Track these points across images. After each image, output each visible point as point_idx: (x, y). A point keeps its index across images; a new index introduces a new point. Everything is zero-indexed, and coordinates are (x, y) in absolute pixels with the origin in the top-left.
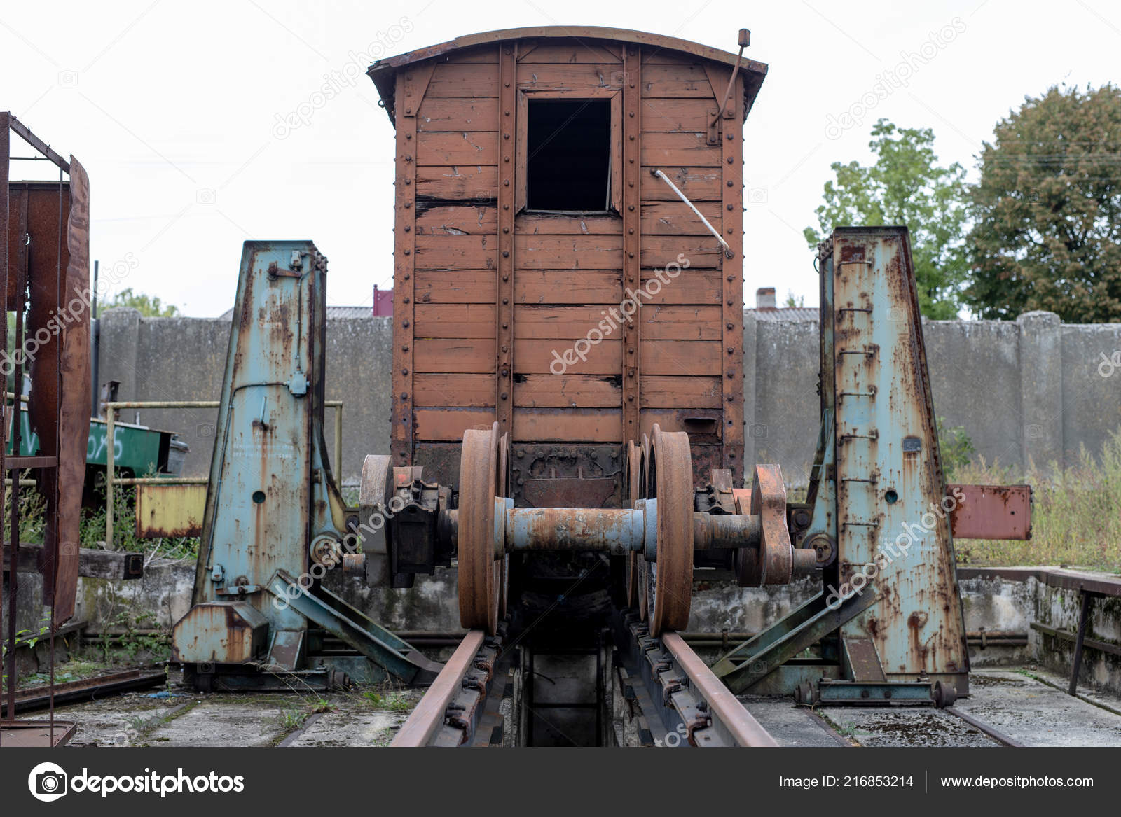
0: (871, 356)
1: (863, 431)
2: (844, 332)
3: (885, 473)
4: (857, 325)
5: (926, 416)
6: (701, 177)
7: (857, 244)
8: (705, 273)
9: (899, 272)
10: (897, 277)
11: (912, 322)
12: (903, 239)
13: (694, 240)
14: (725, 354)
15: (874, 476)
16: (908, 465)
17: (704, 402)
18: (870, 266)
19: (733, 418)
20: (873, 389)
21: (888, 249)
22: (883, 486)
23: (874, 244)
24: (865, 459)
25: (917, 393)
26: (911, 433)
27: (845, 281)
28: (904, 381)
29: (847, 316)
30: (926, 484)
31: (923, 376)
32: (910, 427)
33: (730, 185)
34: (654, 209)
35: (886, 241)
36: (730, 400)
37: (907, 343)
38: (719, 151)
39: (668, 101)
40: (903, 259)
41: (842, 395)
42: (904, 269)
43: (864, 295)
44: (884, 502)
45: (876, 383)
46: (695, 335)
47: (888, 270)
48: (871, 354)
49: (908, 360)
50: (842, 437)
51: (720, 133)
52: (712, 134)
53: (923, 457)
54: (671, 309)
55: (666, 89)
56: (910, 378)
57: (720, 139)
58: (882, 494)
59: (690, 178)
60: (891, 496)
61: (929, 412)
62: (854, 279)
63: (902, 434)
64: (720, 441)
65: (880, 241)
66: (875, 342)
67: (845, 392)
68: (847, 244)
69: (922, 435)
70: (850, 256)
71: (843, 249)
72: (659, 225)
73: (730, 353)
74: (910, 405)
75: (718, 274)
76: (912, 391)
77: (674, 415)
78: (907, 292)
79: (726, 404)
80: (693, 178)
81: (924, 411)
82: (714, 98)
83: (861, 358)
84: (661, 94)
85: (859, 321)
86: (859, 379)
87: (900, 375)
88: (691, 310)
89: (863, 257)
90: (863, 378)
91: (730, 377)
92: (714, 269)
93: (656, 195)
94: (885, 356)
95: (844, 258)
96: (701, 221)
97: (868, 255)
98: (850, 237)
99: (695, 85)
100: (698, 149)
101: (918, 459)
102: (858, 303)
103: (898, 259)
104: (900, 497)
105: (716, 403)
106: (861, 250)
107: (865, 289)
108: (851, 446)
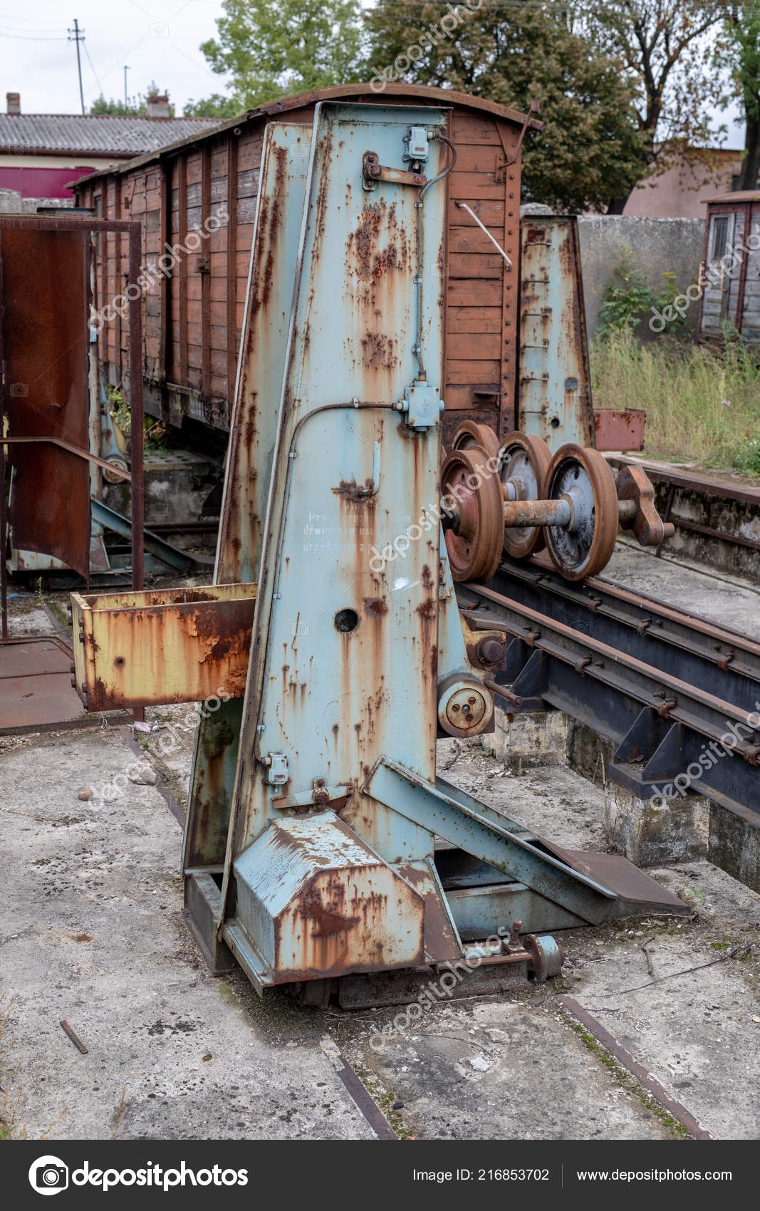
0: (546, 317)
1: (538, 375)
2: (528, 298)
3: (552, 405)
4: (537, 293)
5: (582, 363)
6: (490, 208)
7: (539, 228)
8: (491, 282)
9: (569, 251)
10: (567, 255)
11: (576, 289)
12: (573, 225)
13: (484, 257)
14: (504, 344)
15: (544, 408)
16: (568, 399)
17: (487, 379)
18: (548, 246)
19: (508, 391)
20: (546, 342)
21: (561, 233)
22: (550, 415)
23: (552, 228)
24: (539, 396)
25: (577, 345)
26: (572, 375)
27: (530, 257)
28: (568, 336)
29: (530, 285)
30: (579, 413)
31: (582, 332)
32: (571, 371)
33: (510, 215)
34: (457, 232)
35: (560, 226)
36: (506, 378)
37: (571, 306)
38: (503, 188)
39: (469, 147)
40: (571, 241)
41: (525, 347)
42: (571, 249)
43: (543, 269)
44: (551, 427)
45: (549, 338)
46: (482, 330)
47: (561, 249)
48: (546, 315)
49: (572, 320)
50: (524, 379)
51: (505, 174)
52: (499, 174)
53: (577, 394)
54: (467, 309)
55: (467, 138)
56: (572, 333)
57: (505, 179)
58: (549, 421)
59: (482, 208)
60: (556, 422)
61: (584, 359)
62: (536, 257)
63: (564, 376)
64: (499, 408)
65: (555, 226)
66: (549, 305)
67: (528, 344)
68: (532, 228)
69: (578, 377)
70: (534, 237)
71: (530, 232)
72: (461, 245)
73: (507, 343)
74: (571, 354)
75: (500, 283)
76: (573, 344)
77: (468, 389)
78: (574, 267)
79: (503, 381)
80: (484, 207)
81: (581, 358)
82: (502, 146)
83: (539, 319)
84: (464, 141)
85: (539, 290)
86: (537, 334)
87: (565, 332)
88: (482, 310)
89: (543, 239)
90: (539, 333)
91: (506, 360)
92: (498, 279)
93: (459, 221)
94: (555, 316)
95: (530, 239)
96: (491, 242)
97: (547, 237)
98: (535, 222)
99: (488, 135)
100: (489, 186)
101: (575, 395)
102: (539, 276)
103: (568, 241)
104: (561, 423)
105: (496, 380)
106: (542, 233)
107: (544, 264)
108: (529, 385)
